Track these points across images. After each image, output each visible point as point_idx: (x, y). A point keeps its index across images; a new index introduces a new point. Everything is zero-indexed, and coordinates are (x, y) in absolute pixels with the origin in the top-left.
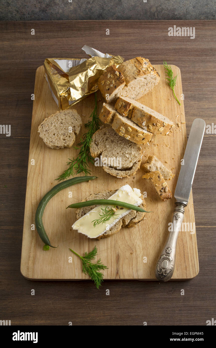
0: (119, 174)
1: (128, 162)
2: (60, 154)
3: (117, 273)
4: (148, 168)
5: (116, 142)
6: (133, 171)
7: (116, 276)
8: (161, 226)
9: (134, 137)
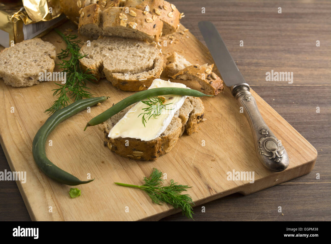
0: (140, 76)
1: (145, 60)
2: (37, 90)
3: (209, 188)
4: (175, 68)
5: (117, 48)
6: (158, 68)
7: (210, 191)
8: (231, 122)
9: (141, 24)
